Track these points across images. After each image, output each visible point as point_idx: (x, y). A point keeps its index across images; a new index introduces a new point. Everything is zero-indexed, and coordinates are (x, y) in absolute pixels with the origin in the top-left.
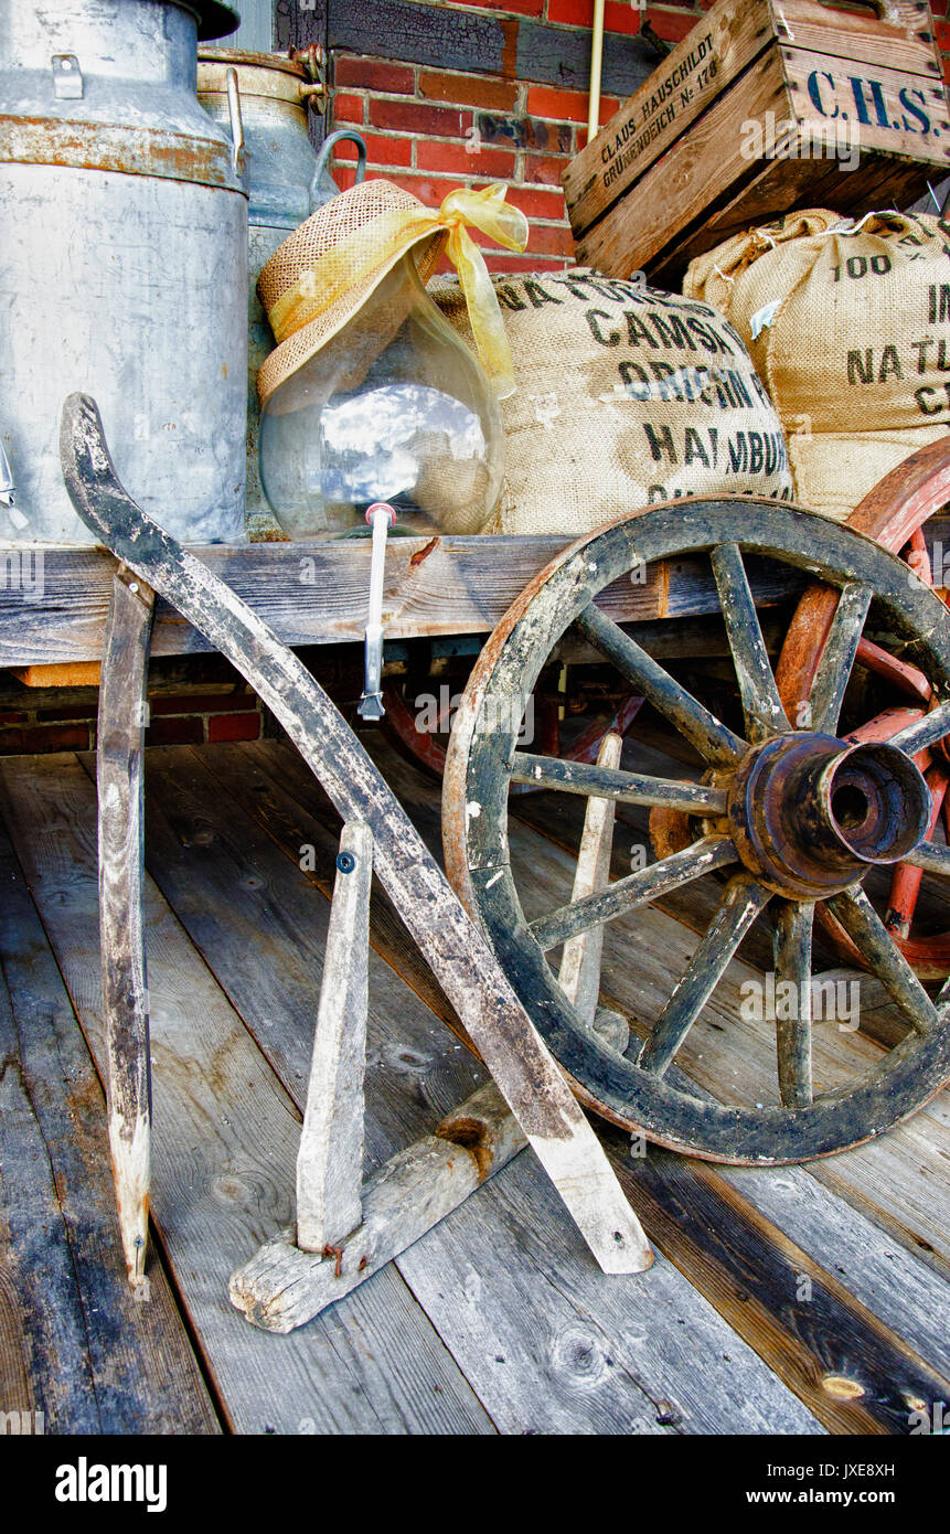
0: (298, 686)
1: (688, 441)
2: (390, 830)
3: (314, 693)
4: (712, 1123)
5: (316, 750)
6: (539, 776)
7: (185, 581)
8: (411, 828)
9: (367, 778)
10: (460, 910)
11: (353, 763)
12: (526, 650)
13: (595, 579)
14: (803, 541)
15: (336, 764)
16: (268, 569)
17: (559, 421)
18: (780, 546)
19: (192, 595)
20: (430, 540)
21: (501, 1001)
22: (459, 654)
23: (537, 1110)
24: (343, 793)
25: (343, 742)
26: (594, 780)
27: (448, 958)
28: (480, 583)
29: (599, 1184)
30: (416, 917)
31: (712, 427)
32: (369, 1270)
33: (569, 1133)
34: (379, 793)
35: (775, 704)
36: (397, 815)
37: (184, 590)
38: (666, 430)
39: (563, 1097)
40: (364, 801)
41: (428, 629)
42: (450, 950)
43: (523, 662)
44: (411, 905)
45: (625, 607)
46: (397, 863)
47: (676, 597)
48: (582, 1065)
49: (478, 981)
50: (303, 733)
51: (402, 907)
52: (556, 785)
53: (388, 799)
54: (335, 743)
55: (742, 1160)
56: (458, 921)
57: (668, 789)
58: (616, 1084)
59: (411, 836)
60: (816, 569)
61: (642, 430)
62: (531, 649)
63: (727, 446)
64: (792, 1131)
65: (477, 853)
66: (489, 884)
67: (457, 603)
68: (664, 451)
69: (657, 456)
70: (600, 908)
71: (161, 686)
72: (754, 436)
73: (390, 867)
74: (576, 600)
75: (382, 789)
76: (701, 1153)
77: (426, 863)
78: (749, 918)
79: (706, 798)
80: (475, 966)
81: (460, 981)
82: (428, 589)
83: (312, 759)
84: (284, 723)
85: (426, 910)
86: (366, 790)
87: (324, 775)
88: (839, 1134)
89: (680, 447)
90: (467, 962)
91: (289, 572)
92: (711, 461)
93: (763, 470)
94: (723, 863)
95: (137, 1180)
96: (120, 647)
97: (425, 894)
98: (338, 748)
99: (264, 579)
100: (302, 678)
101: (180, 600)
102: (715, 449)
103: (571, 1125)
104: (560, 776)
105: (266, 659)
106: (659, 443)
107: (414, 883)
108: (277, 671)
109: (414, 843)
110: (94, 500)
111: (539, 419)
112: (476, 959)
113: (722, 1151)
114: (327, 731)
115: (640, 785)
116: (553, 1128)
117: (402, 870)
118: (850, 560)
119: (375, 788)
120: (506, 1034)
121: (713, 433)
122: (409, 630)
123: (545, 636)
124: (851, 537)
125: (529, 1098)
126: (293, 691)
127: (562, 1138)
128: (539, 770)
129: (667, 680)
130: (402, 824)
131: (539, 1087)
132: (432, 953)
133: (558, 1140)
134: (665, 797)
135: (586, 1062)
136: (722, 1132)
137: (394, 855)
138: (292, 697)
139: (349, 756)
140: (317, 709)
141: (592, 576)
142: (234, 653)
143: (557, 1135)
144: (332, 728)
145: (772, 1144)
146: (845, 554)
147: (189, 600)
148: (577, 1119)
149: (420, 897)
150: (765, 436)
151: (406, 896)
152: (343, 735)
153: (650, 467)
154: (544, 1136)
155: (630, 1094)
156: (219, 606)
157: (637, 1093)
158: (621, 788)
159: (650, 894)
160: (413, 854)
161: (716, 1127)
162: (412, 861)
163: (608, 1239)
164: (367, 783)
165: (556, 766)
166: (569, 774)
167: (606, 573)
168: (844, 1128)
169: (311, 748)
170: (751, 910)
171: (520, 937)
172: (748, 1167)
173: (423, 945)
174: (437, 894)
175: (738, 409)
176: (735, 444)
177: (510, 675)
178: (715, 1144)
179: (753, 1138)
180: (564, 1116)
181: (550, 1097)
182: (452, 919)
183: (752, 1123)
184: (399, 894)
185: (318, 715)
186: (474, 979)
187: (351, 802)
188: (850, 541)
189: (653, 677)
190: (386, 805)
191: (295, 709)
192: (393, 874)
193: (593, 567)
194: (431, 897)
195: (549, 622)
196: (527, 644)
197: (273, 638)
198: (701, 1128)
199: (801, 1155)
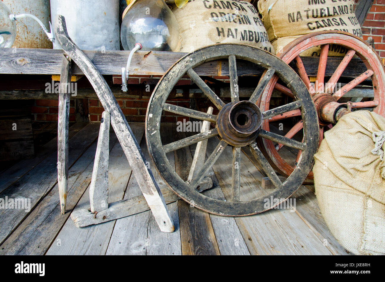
0: (97, 79)
1: (229, 32)
2: (115, 114)
3: (100, 81)
4: (207, 202)
5: (100, 94)
6: (170, 109)
7: (76, 55)
8: (119, 114)
9: (110, 101)
10: (129, 135)
11: (107, 98)
12: (170, 78)
13: (192, 62)
14: (254, 55)
15: (104, 98)
16: (105, 56)
17: (195, 27)
18: (247, 57)
19: (77, 58)
20: (149, 52)
21: (138, 158)
22: (196, 92)
23: (145, 187)
24: (105, 105)
25: (106, 92)
26: (183, 111)
27: (126, 146)
28: (164, 63)
29: (160, 208)
30: (120, 136)
31: (236, 28)
32: (106, 220)
33: (153, 194)
34: (113, 105)
35: (236, 95)
36: (117, 110)
37: (75, 57)
38: (222, 29)
39: (152, 185)
40: (109, 107)
41: (149, 73)
42: (126, 144)
43: (169, 81)
44: (118, 133)
45: (207, 72)
46: (116, 122)
47: (224, 71)
48: (171, 181)
49: (133, 153)
50: (97, 90)
51: (116, 133)
52: (173, 111)
53: (115, 107)
54: (104, 93)
55: (215, 213)
56: (129, 137)
57: (202, 114)
58: (180, 188)
59: (119, 116)
60: (260, 64)
61: (216, 29)
62: (171, 78)
63: (240, 33)
64: (231, 208)
65: (150, 126)
66: (152, 134)
67: (157, 67)
68: (221, 34)
69: (219, 35)
70: (180, 143)
71: (121, 95)
72: (250, 32)
73: (114, 123)
74: (186, 67)
75: (114, 104)
76: (203, 209)
77: (122, 123)
78: (220, 149)
79: (211, 117)
80: (132, 149)
81: (128, 152)
82: (149, 64)
83: (99, 96)
84: (94, 88)
85: (122, 134)
86: (110, 104)
87: (102, 100)
88: (245, 211)
89: (226, 33)
90: (130, 148)
91: (111, 57)
92: (235, 37)
93: (254, 41)
94: (214, 134)
95: (62, 190)
96: (63, 70)
97: (121, 130)
98: (104, 94)
99: (104, 58)
100: (98, 77)
101: (75, 59)
102: (236, 34)
103: (153, 192)
104: (175, 109)
105: (91, 73)
106: (220, 32)
107: (119, 127)
108: (93, 75)
109: (120, 118)
110: (60, 38)
111: (191, 27)
112: (132, 147)
113: (209, 209)
114: (102, 90)
115: (194, 113)
116: (149, 192)
117: (117, 124)
118: (268, 61)
119: (112, 104)
120: (139, 167)
121: (236, 30)
122: (143, 73)
123: (176, 75)
124: (269, 55)
125: (143, 184)
126: (96, 80)
127: (151, 195)
128: (169, 108)
129: (207, 87)
130: (117, 113)
131: (146, 181)
132: (123, 145)
133: (150, 195)
134: (201, 116)
135: (173, 181)
136: (210, 205)
137: (115, 120)
138: (95, 81)
139: (107, 96)
140: (101, 85)
141: (191, 62)
142: (85, 71)
143: (150, 194)
144: (103, 89)
145: (225, 210)
146: (266, 59)
147: (76, 59)
148: (155, 191)
149: (120, 131)
150: (255, 32)
151: (117, 130)
152: (106, 91)
153: (217, 38)
154: (147, 194)
155: (184, 191)
156: (82, 61)
157: (186, 191)
158: (190, 113)
159: (194, 141)
160: (119, 120)
161: (208, 203)
162: (119, 122)
163: (162, 223)
164: (110, 102)
165: (174, 107)
166: (177, 109)
167: (195, 61)
168: (247, 209)
169: (99, 94)
170: (221, 147)
171: (159, 148)
172: (217, 215)
173: (121, 143)
174: (124, 130)
175: (245, 24)
176: (243, 33)
177: (165, 84)
178: (207, 207)
179: (218, 208)
180: (152, 189)
181: (148, 184)
182: (127, 137)
183: (219, 204)
184: (116, 130)
185: (101, 86)
186: (132, 152)
187: (107, 107)
188: (269, 56)
189: (203, 87)
190: (114, 108)
191: (96, 84)
192: (115, 125)
193: (191, 59)
194: (123, 131)
195: (177, 72)
196: (171, 77)
197: (93, 68)
198: (203, 203)
199: (233, 215)
